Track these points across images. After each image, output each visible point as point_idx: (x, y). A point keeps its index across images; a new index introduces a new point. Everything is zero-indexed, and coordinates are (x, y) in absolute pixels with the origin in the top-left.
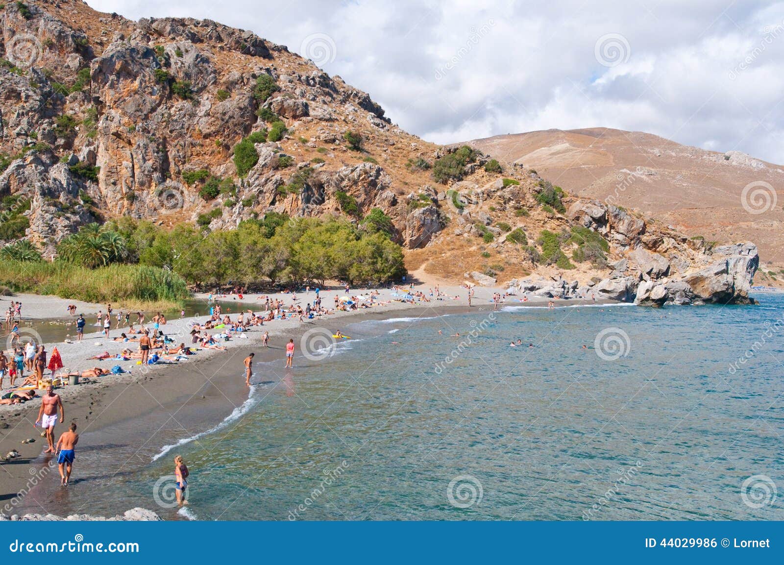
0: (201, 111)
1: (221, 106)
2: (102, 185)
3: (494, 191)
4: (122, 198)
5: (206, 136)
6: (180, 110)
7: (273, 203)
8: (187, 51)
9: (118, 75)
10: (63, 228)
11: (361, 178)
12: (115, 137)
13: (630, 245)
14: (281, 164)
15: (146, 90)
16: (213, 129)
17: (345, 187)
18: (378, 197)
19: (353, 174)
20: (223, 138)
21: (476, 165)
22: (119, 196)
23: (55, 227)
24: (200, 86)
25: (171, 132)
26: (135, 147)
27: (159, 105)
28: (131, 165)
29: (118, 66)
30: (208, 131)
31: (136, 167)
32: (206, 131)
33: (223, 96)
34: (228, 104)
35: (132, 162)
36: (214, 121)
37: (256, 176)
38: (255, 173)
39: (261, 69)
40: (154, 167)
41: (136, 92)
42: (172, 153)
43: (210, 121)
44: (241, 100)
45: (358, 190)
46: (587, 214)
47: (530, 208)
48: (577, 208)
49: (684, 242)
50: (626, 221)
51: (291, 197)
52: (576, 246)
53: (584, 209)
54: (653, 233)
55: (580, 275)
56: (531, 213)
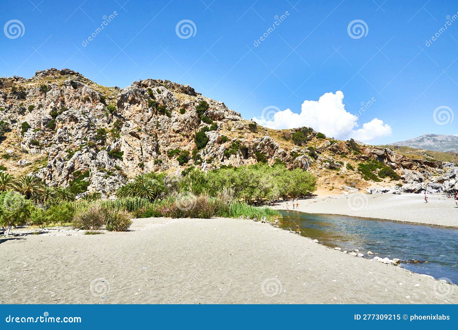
0: (173, 119)
1: (182, 117)
2: (125, 161)
3: (326, 147)
4: (137, 167)
5: (178, 132)
6: (163, 119)
7: (222, 161)
8: (162, 91)
9: (131, 103)
10: (109, 184)
11: (267, 143)
12: (131, 135)
13: (398, 168)
14: (222, 140)
15: (145, 110)
16: (180, 128)
17: (258, 149)
18: (275, 153)
19: (262, 142)
20: (186, 132)
21: (312, 136)
22: (135, 166)
23: (104, 184)
24: (171, 107)
25: (159, 130)
26: (142, 139)
27: (151, 117)
28: (140, 149)
29: (130, 98)
30: (178, 129)
31: (143, 149)
32: (176, 129)
33: (183, 112)
34: (186, 115)
35: (141, 147)
36: (181, 124)
37: (210, 147)
38: (210, 146)
39: (199, 98)
40: (153, 149)
41: (140, 111)
42: (161, 141)
43: (178, 124)
44: (192, 113)
45: (265, 150)
46: (375, 154)
47: (347, 154)
48: (369, 152)
49: (425, 163)
50: (395, 156)
51: (232, 156)
52: (379, 170)
53: (372, 151)
54: (408, 161)
55: (387, 184)
56: (348, 156)
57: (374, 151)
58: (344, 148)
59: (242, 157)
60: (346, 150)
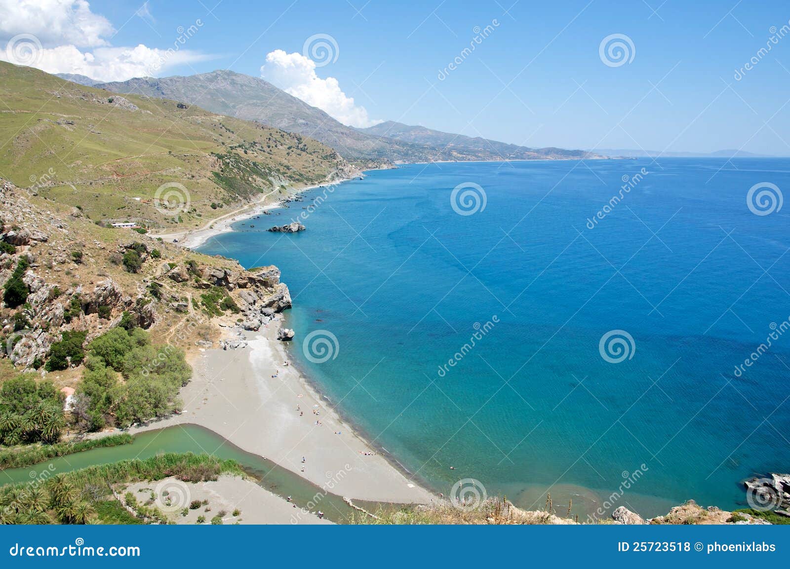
3: (166, 273)
11: (111, 293)
13: (235, 287)
14: (56, 295)
17: (102, 301)
18: (119, 301)
19: (106, 292)
21: (146, 256)
45: (109, 301)
46: (215, 276)
47: (187, 280)
48: (208, 273)
49: (259, 281)
50: (233, 276)
51: (75, 319)
52: (220, 301)
53: (212, 273)
54: (244, 279)
55: (229, 319)
56: (189, 283)
57: (214, 272)
58: (185, 273)
59: (84, 315)
60: (187, 276)
